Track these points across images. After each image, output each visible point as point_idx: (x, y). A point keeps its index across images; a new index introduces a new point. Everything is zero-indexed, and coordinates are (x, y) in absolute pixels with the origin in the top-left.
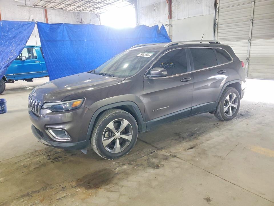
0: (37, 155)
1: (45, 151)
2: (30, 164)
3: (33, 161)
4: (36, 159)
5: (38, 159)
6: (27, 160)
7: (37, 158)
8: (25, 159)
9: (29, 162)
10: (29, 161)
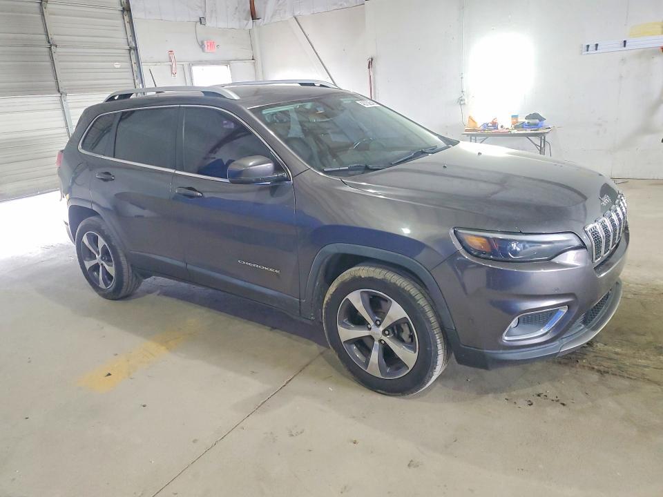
0: (610, 359)
1: (582, 359)
2: (644, 350)
3: (630, 352)
4: (624, 352)
5: (617, 350)
6: (643, 362)
7: (617, 353)
8: (645, 367)
9: (644, 354)
10: (641, 358)
